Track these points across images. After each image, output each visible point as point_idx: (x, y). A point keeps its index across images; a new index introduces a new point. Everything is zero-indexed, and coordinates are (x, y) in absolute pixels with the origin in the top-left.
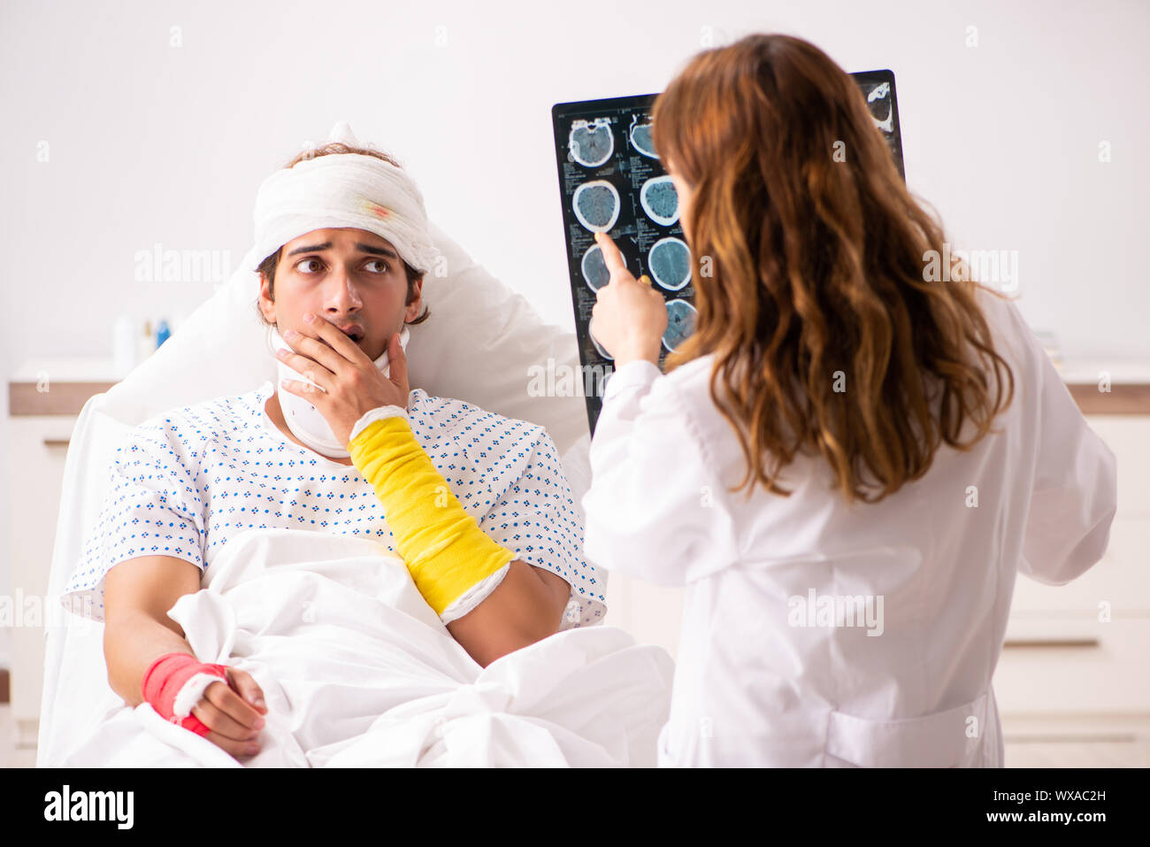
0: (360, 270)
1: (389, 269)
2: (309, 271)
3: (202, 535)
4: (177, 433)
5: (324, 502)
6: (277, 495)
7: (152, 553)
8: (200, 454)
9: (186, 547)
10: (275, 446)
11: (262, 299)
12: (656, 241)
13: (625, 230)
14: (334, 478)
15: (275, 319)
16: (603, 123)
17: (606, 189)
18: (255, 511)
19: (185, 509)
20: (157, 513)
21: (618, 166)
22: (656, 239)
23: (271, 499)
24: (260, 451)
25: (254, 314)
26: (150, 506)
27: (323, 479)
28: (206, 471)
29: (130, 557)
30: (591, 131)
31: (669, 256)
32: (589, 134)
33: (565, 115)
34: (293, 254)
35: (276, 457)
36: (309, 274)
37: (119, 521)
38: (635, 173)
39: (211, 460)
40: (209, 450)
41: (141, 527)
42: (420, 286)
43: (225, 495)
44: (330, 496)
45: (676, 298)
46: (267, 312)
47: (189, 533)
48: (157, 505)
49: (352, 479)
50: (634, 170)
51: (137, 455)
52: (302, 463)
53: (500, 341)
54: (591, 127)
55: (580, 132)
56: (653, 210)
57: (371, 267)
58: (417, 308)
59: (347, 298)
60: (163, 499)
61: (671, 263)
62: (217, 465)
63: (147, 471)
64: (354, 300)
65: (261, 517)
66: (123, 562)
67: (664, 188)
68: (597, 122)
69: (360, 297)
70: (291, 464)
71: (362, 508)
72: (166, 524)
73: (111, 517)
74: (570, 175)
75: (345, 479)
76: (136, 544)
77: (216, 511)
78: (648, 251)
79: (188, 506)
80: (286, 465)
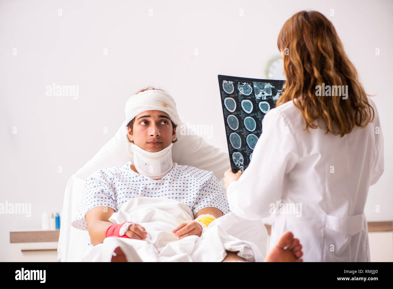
0: (159, 124)
1: (168, 123)
2: (144, 124)
3: (115, 201)
4: (104, 174)
5: (151, 191)
6: (137, 189)
7: (101, 205)
8: (112, 179)
9: (111, 204)
10: (135, 177)
11: (128, 134)
12: (246, 117)
13: (237, 113)
14: (153, 184)
15: (133, 140)
16: (231, 83)
17: (232, 100)
18: (131, 193)
19: (109, 194)
20: (101, 195)
21: (235, 95)
22: (246, 116)
23: (135, 190)
24: (130, 178)
25: (126, 139)
26: (99, 193)
27: (150, 184)
28: (114, 184)
29: (94, 207)
30: (228, 84)
31: (250, 122)
32: (228, 85)
33: (221, 78)
34: (138, 119)
35: (135, 179)
36: (144, 125)
37: (89, 198)
38: (240, 98)
39: (116, 180)
40: (115, 177)
41: (97, 199)
42: (175, 130)
43: (121, 189)
44: (153, 189)
45: (252, 133)
46: (130, 138)
47: (111, 200)
48: (101, 192)
49: (159, 184)
50: (239, 97)
51: (93, 181)
52: (143, 180)
53: (197, 150)
54: (228, 83)
55: (225, 84)
56: (245, 108)
57: (163, 123)
58: (175, 136)
59: (156, 132)
60: (102, 191)
61: (250, 124)
62: (118, 181)
63: (96, 185)
64: (158, 133)
65: (133, 195)
66: (92, 209)
67: (247, 103)
68: (229, 82)
69: (160, 132)
70: (140, 181)
71: (162, 192)
72: (104, 198)
73: (87, 197)
74: (224, 95)
75: (157, 184)
76: (96, 203)
77: (119, 194)
78: (244, 120)
79: (110, 193)
80: (138, 181)
